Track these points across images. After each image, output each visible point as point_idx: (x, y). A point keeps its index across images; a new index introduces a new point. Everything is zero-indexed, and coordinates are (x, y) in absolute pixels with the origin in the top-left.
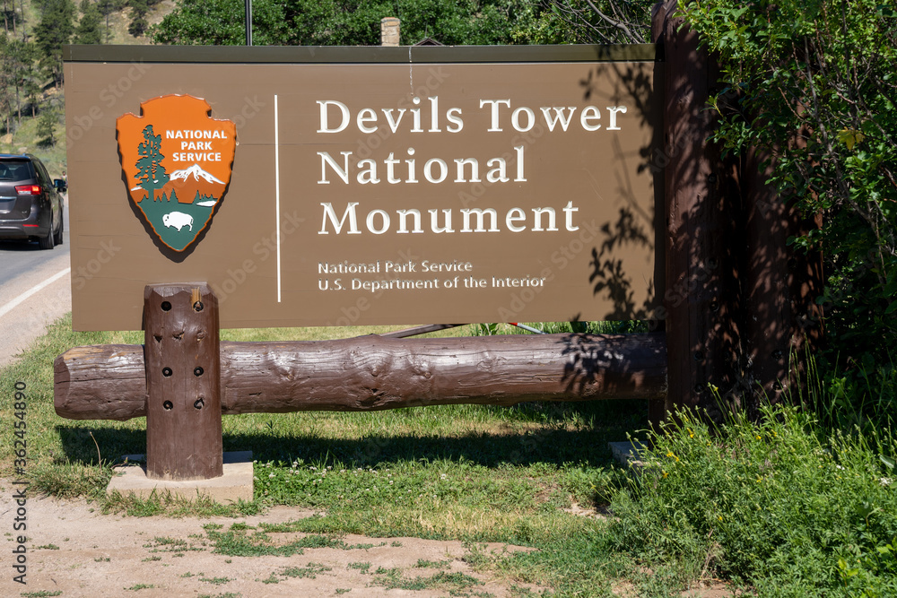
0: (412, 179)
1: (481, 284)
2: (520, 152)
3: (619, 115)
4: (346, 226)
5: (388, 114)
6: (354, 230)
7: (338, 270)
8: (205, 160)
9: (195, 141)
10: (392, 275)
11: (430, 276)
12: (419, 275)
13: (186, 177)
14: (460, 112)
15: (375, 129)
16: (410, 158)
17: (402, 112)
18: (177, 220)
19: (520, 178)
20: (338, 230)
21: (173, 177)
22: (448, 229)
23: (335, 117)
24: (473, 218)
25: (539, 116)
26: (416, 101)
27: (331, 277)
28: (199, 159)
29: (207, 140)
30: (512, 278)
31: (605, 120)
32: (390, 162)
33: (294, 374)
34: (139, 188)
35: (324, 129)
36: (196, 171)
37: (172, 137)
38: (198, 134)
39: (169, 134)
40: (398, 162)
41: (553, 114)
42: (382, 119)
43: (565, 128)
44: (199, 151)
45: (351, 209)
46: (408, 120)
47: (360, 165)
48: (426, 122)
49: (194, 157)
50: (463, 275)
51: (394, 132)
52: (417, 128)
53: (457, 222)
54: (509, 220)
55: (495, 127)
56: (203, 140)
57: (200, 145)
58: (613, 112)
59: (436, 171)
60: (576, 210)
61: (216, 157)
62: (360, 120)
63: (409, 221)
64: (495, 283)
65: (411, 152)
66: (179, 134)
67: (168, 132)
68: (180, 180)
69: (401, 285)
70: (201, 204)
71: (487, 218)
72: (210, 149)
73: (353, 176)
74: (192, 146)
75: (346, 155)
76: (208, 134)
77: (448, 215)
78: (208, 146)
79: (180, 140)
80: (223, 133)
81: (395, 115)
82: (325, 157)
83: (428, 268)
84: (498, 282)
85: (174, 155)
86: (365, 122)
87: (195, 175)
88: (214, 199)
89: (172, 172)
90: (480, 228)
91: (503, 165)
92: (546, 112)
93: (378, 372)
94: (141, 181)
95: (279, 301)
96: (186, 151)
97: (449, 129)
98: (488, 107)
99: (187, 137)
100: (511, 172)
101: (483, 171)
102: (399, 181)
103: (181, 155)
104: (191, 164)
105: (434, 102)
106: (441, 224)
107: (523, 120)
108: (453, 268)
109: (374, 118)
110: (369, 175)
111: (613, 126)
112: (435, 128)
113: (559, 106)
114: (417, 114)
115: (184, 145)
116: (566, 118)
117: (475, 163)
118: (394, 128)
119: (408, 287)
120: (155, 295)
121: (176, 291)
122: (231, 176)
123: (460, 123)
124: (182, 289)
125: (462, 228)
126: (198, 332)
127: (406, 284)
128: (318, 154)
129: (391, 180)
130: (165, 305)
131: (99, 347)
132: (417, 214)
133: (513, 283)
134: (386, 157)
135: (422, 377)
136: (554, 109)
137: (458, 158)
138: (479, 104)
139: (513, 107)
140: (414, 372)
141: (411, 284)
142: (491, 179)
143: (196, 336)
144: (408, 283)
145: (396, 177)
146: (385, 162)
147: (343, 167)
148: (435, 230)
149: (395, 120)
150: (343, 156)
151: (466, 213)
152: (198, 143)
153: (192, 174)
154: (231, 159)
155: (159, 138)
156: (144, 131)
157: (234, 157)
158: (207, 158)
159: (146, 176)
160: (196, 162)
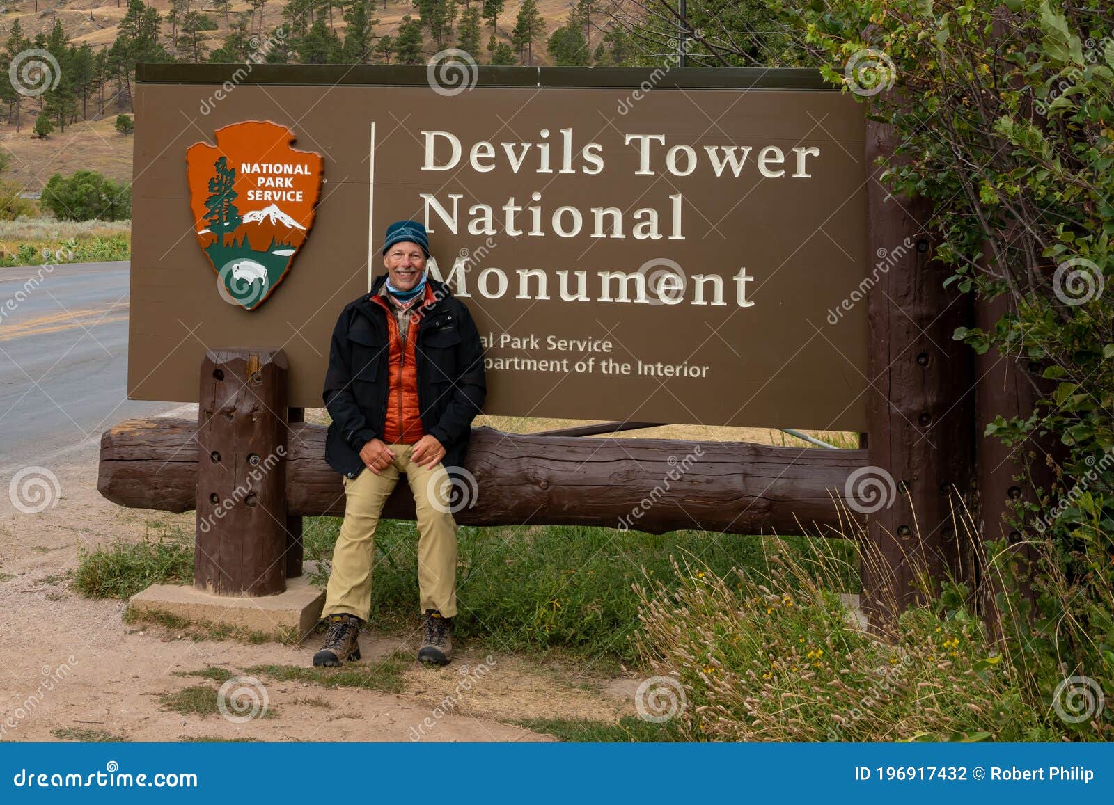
0: (537, 232)
1: (625, 369)
2: (677, 201)
3: (809, 158)
5: (509, 148)
6: (462, 292)
8: (284, 199)
9: (274, 176)
10: (509, 352)
11: (557, 355)
12: (543, 353)
13: (262, 219)
14: (599, 148)
15: (493, 167)
16: (535, 204)
17: (527, 146)
19: (677, 235)
21: (247, 219)
22: (582, 297)
23: (443, 151)
24: (615, 284)
25: (703, 159)
26: (545, 134)
28: (277, 199)
29: (288, 176)
30: (664, 364)
31: (791, 163)
32: (510, 209)
34: (207, 231)
35: (429, 166)
36: (274, 212)
37: (248, 171)
38: (278, 169)
39: (245, 168)
40: (520, 209)
41: (721, 155)
42: (501, 153)
43: (737, 173)
44: (277, 189)
46: (534, 156)
47: (472, 212)
48: (556, 161)
49: (272, 196)
50: (599, 357)
51: (516, 171)
52: (545, 168)
53: (594, 287)
55: (645, 170)
56: (283, 175)
57: (279, 182)
58: (802, 154)
59: (567, 223)
60: (751, 279)
61: (298, 196)
62: (474, 155)
63: (532, 283)
64: (643, 369)
65: (537, 197)
66: (256, 168)
67: (244, 166)
68: (255, 223)
69: (519, 365)
70: (276, 253)
71: (632, 284)
72: (291, 186)
73: (463, 224)
74: (270, 182)
75: (456, 198)
76: (288, 169)
77: (582, 277)
78: (288, 183)
79: (256, 175)
80: (306, 167)
81: (518, 150)
82: (430, 200)
83: (555, 344)
84: (646, 368)
85: (249, 193)
86: (480, 158)
87: (272, 219)
88: (293, 248)
90: (623, 298)
91: (654, 216)
92: (712, 152)
94: (210, 223)
96: (263, 188)
97: (586, 170)
98: (637, 143)
99: (265, 172)
100: (665, 227)
101: (628, 225)
102: (520, 233)
103: (258, 192)
104: (267, 204)
105: (568, 135)
106: (573, 289)
107: (682, 162)
108: (586, 348)
109: (491, 153)
110: (483, 224)
111: (801, 173)
112: (567, 169)
113: (730, 144)
114: (545, 149)
115: (260, 181)
116: (739, 161)
117: (618, 215)
118: (516, 166)
119: (529, 368)
120: (207, 360)
121: (231, 357)
122: (314, 220)
123: (599, 162)
124: (238, 355)
125: (600, 296)
126: (254, 410)
127: (526, 364)
128: (422, 195)
129: (511, 231)
130: (219, 374)
131: (154, 422)
132: (542, 276)
133: (666, 370)
134: (506, 202)
135: (537, 488)
136: (723, 148)
137: (596, 206)
138: (625, 140)
139: (669, 145)
140: (527, 480)
141: (532, 364)
142: (638, 234)
143: (250, 415)
144: (529, 363)
145: (516, 228)
146: (504, 208)
147: (451, 214)
148: (565, 297)
149: (518, 157)
150: (452, 200)
151: (606, 277)
152: (277, 179)
153: (268, 217)
154: (314, 200)
155: (233, 173)
156: (216, 164)
157: (319, 197)
158: (287, 197)
159: (216, 217)
160: (273, 201)
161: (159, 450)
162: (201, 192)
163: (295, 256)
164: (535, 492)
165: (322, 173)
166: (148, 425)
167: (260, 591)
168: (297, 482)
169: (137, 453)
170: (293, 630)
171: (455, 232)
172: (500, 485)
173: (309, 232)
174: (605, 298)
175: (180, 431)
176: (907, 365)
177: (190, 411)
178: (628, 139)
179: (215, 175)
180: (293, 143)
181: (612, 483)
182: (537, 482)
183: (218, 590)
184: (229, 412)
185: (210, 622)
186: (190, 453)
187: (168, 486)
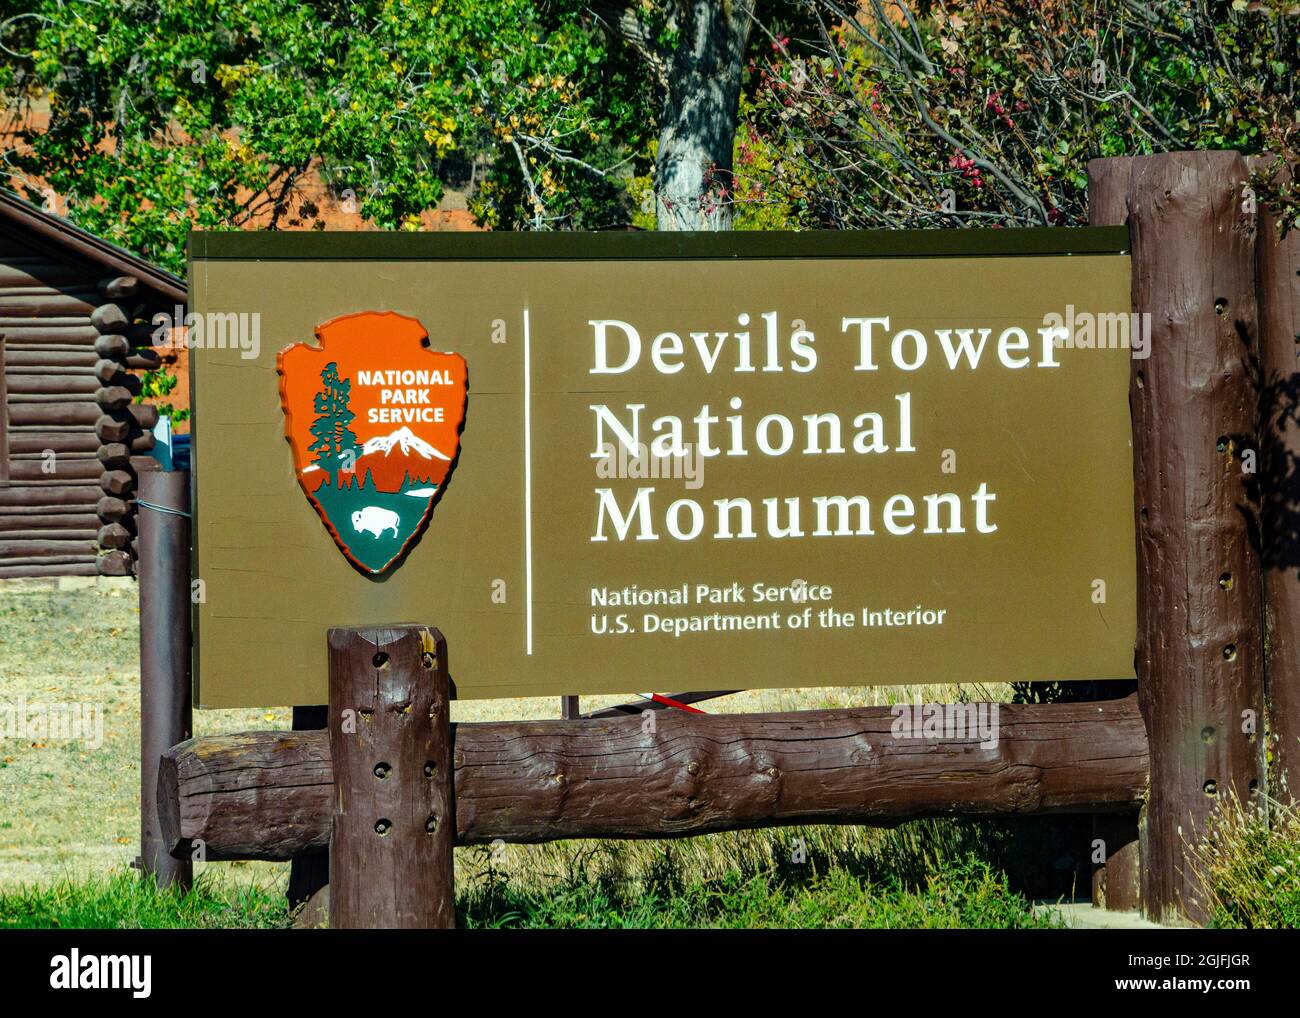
0: (737, 449)
1: (846, 620)
2: (905, 401)
4: (635, 527)
5: (700, 339)
6: (647, 534)
7: (622, 600)
8: (418, 420)
9: (403, 388)
10: (706, 608)
11: (766, 608)
12: (748, 608)
13: (389, 448)
14: (811, 337)
15: (681, 366)
16: (734, 413)
17: (722, 337)
18: (375, 520)
20: (622, 535)
21: (369, 449)
22: (794, 530)
23: (617, 348)
24: (833, 511)
25: (934, 347)
26: (744, 320)
27: (612, 612)
28: (409, 419)
29: (423, 387)
30: (894, 610)
31: (1035, 349)
33: (564, 775)
34: (315, 467)
35: (601, 366)
36: (406, 439)
37: (368, 382)
38: (408, 377)
39: (364, 378)
40: (715, 420)
41: (955, 341)
42: (689, 346)
43: (974, 362)
44: (409, 407)
45: (642, 500)
46: (730, 353)
47: (657, 426)
48: (759, 355)
49: (402, 416)
50: (817, 607)
51: (709, 371)
52: (745, 365)
53: (808, 519)
54: (889, 513)
55: (866, 363)
56: (415, 387)
57: (411, 395)
59: (775, 436)
60: (993, 497)
61: (437, 415)
62: (657, 351)
63: (734, 517)
64: (869, 618)
65: (736, 403)
66: (379, 378)
67: (361, 374)
68: (380, 454)
69: (720, 624)
70: (410, 493)
71: (854, 511)
72: (427, 401)
74: (398, 396)
75: (635, 409)
76: (422, 377)
77: (794, 505)
78: (423, 396)
79: (379, 387)
80: (446, 373)
81: (711, 343)
82: (603, 413)
83: (763, 595)
84: (872, 616)
85: (370, 413)
86: (664, 354)
87: (404, 447)
88: (433, 485)
89: (367, 441)
90: (843, 530)
91: (878, 423)
92: (944, 337)
93: (697, 769)
94: (319, 457)
95: (529, 652)
96: (390, 405)
97: (795, 366)
98: (855, 330)
99: (390, 383)
100: (892, 435)
101: (848, 433)
102: (717, 451)
103: (382, 412)
104: (396, 426)
105: (771, 320)
106: (783, 522)
107: (909, 351)
108: (801, 596)
109: (678, 348)
110: (671, 443)
111: (1048, 360)
112: (773, 365)
113: (964, 327)
114: (744, 340)
115: (385, 395)
116: (975, 347)
117: (834, 421)
118: (709, 363)
119: (732, 627)
121: (396, 637)
123: (811, 355)
125: (815, 528)
127: (728, 622)
128: (592, 407)
129: (705, 450)
132: (746, 506)
133: (895, 618)
134: (698, 413)
136: (957, 332)
137: (809, 413)
138: (841, 324)
139: (895, 330)
141: (736, 621)
142: (859, 446)
144: (732, 620)
145: (712, 446)
146: (696, 420)
147: (630, 430)
148: (774, 532)
149: (711, 351)
150: (631, 411)
151: (822, 504)
152: (408, 392)
153: (397, 447)
154: (458, 419)
155: (346, 384)
156: (323, 373)
157: (465, 415)
158: (422, 416)
159: (326, 447)
160: (404, 423)
161: (272, 772)
162: (306, 414)
163: (436, 499)
164: (763, 783)
166: (248, 741)
169: (243, 779)
176: (1207, 589)
179: (322, 388)
181: (853, 763)
184: (400, 708)
187: (287, 822)
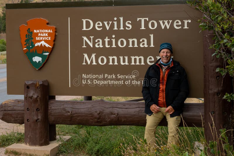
0: (114, 46)
2: (152, 36)
3: (188, 23)
4: (92, 62)
5: (106, 23)
6: (94, 63)
9: (43, 33)
13: (40, 45)
14: (130, 22)
15: (102, 28)
16: (113, 38)
17: (111, 22)
18: (37, 59)
19: (152, 46)
20: (89, 63)
21: (36, 45)
22: (127, 63)
23: (88, 25)
24: (135, 59)
25: (159, 24)
26: (115, 19)
28: (44, 39)
29: (47, 33)
31: (183, 25)
32: (107, 40)
33: (71, 112)
34: (26, 49)
35: (85, 29)
36: (43, 43)
37: (36, 32)
38: (44, 31)
39: (35, 31)
40: (109, 40)
41: (164, 23)
42: (103, 24)
43: (168, 28)
44: (44, 37)
45: (93, 56)
46: (112, 26)
47: (96, 41)
48: (119, 26)
49: (42, 38)
51: (108, 29)
52: (116, 28)
53: (130, 61)
54: (148, 60)
55: (143, 28)
56: (45, 33)
57: (44, 35)
58: (186, 22)
59: (122, 43)
61: (49, 38)
62: (96, 25)
63: (113, 60)
65: (114, 36)
66: (38, 31)
67: (35, 30)
68: (38, 46)
70: (44, 54)
71: (140, 59)
72: (47, 36)
73: (94, 44)
74: (42, 35)
75: (92, 37)
76: (47, 31)
77: (126, 58)
78: (47, 35)
79: (38, 33)
80: (51, 30)
81: (108, 24)
82: (85, 38)
85: (36, 38)
86: (98, 26)
87: (43, 45)
88: (49, 53)
89: (36, 43)
90: (138, 63)
91: (146, 40)
92: (161, 22)
93: (99, 113)
94: (26, 47)
95: (70, 87)
96: (40, 36)
97: (127, 28)
98: (140, 21)
99: (40, 32)
100: (149, 43)
101: (139, 43)
102: (109, 46)
103: (39, 38)
105: (122, 19)
106: (124, 61)
107: (153, 25)
109: (101, 25)
110: (99, 45)
111: (186, 27)
112: (122, 28)
113: (166, 20)
114: (115, 23)
115: (39, 34)
116: (168, 24)
117: (136, 40)
118: (108, 28)
120: (25, 83)
121: (31, 82)
122: (54, 45)
123: (130, 26)
124: (33, 82)
125: (131, 63)
126: (38, 97)
128: (83, 37)
129: (107, 46)
130: (28, 87)
131: (14, 100)
132: (116, 58)
134: (105, 38)
135: (115, 116)
136: (164, 21)
137: (130, 38)
138: (137, 19)
139: (149, 21)
140: (112, 114)
142: (141, 46)
143: (37, 98)
145: (108, 45)
146: (105, 40)
147: (91, 42)
148: (122, 63)
149: (108, 26)
150: (91, 38)
151: (133, 58)
152: (44, 34)
153: (42, 44)
154: (53, 39)
155: (32, 32)
156: (27, 30)
157: (55, 38)
158: (46, 39)
159: (28, 45)
160: (43, 40)
161: (15, 108)
162: (24, 38)
163: (49, 55)
164: (114, 117)
165: (56, 32)
166: (12, 101)
167: (41, 145)
168: (51, 115)
169: (9, 109)
170: (48, 155)
171: (92, 47)
172: (105, 115)
173: (53, 48)
174: (133, 63)
175: (20, 103)
176: (213, 79)
177: (22, 97)
178: (138, 19)
179: (27, 33)
180: (48, 24)
181: (135, 114)
182: (115, 114)
183: (30, 145)
184: (31, 97)
185: (26, 153)
186: (23, 108)
187: (17, 118)
